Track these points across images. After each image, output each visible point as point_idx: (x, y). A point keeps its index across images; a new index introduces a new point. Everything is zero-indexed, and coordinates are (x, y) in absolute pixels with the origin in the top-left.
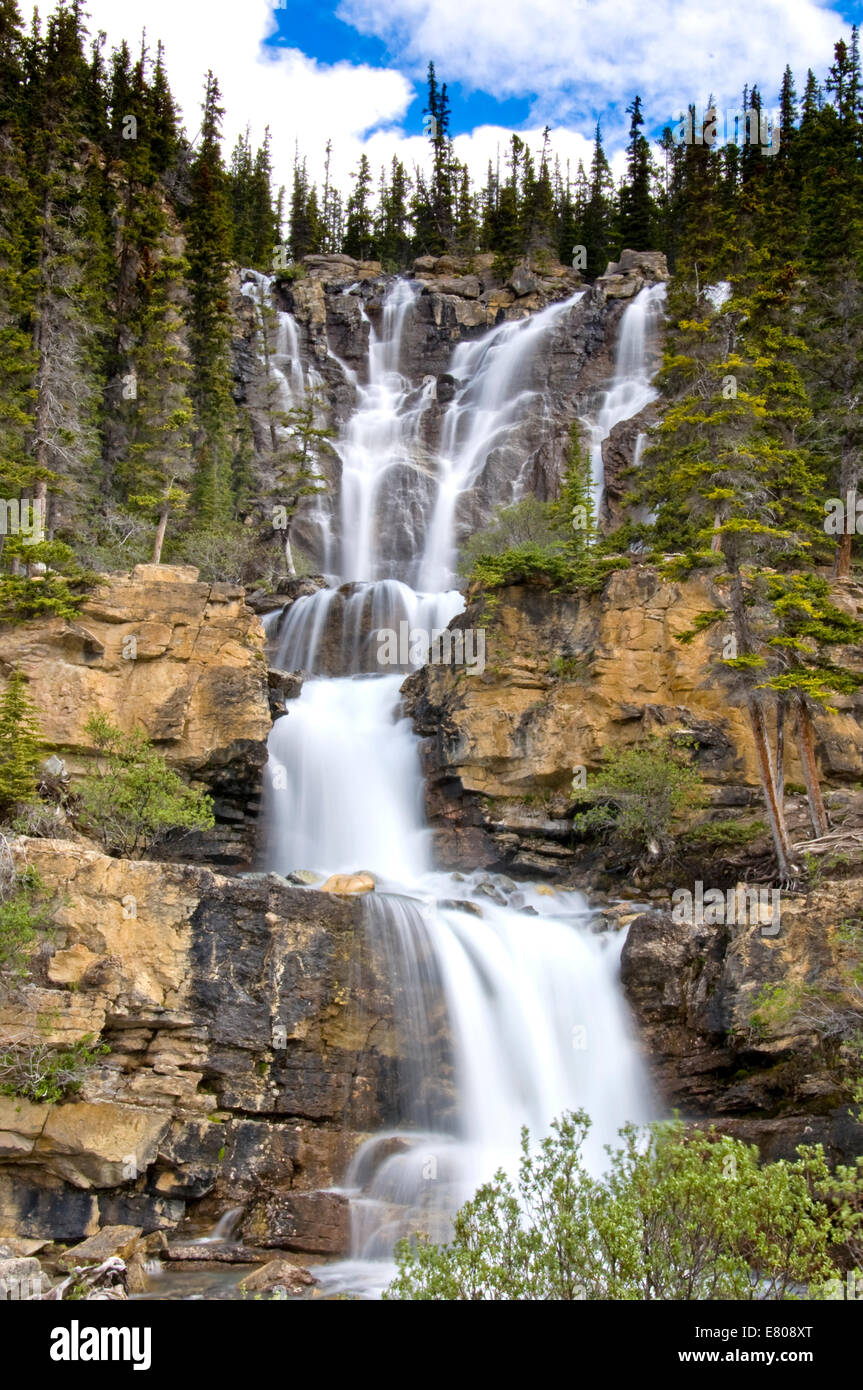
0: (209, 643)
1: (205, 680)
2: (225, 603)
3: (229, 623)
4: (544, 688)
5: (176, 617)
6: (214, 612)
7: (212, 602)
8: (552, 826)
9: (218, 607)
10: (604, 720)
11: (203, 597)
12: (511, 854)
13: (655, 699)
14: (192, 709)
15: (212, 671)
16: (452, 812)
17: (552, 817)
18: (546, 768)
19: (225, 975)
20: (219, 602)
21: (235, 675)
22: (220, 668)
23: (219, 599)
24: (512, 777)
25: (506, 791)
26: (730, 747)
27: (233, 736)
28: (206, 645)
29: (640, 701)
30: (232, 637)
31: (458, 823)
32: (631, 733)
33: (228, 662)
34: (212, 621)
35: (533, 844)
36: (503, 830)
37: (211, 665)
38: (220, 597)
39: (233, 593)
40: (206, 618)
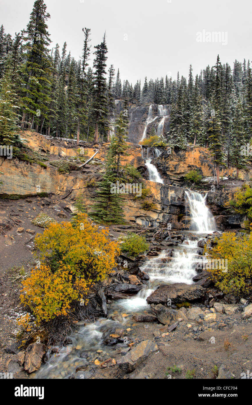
1: (136, 158)
4: (178, 162)
5: (133, 149)
8: (178, 179)
10: (186, 166)
12: (173, 183)
13: (192, 164)
14: (135, 161)
16: (165, 177)
17: (178, 178)
18: (178, 172)
19: (164, 196)
21: (140, 158)
24: (173, 173)
25: (172, 175)
26: (201, 171)
27: (140, 166)
28: (136, 153)
29: (191, 164)
31: (166, 178)
32: (189, 168)
33: (139, 156)
35: (175, 181)
36: (172, 180)
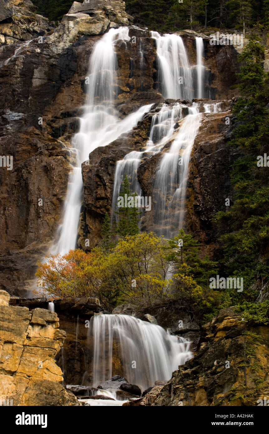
0: (32, 359)
1: (30, 391)
2: (43, 326)
3: (48, 343)
5: (5, 336)
6: (34, 332)
7: (32, 324)
9: (37, 329)
11: (26, 319)
15: (36, 384)
20: (38, 325)
21: (54, 388)
22: (42, 382)
23: (40, 322)
28: (30, 361)
30: (50, 356)
34: (34, 341)
37: (34, 378)
38: (40, 321)
39: (50, 319)
40: (28, 337)
